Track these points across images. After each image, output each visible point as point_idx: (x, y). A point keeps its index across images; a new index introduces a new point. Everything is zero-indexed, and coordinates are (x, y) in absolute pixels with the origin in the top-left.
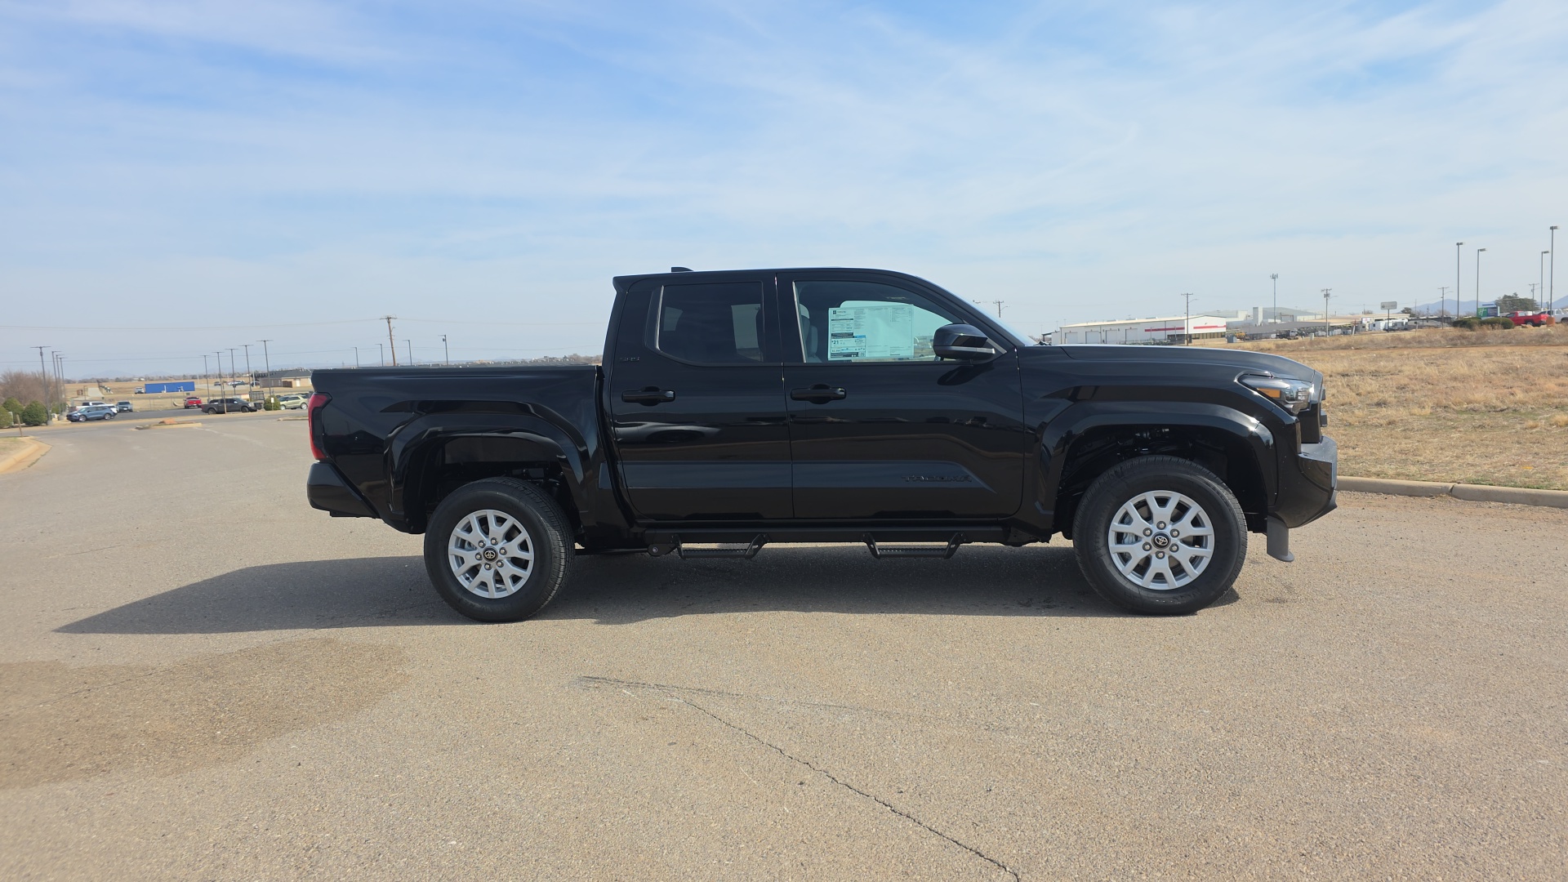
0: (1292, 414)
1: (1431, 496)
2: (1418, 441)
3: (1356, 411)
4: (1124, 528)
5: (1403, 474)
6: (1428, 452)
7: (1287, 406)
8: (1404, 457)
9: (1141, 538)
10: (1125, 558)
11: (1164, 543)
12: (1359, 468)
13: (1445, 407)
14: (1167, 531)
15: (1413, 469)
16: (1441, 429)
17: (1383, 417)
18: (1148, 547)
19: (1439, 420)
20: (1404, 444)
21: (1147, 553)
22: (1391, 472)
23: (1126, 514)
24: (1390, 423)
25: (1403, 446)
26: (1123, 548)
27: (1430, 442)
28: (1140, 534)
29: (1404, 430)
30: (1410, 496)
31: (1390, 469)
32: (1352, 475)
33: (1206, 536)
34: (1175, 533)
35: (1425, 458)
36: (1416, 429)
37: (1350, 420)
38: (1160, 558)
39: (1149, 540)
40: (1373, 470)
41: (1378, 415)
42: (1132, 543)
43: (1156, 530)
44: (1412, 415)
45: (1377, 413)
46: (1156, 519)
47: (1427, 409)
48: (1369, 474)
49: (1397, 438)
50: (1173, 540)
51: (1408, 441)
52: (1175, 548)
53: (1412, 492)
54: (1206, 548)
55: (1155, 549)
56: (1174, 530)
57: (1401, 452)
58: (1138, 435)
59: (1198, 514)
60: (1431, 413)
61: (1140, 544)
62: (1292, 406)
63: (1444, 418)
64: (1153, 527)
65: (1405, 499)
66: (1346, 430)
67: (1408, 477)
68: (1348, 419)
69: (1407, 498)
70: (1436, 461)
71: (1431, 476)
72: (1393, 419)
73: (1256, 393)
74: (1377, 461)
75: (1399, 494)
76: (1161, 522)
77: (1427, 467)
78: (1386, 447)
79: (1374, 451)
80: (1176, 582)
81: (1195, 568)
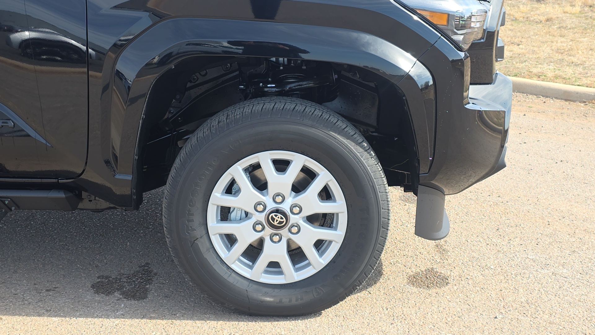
0: (461, 49)
1: (585, 102)
2: (572, 40)
3: (521, 6)
4: (229, 201)
5: (559, 77)
6: (580, 52)
7: (455, 37)
8: (560, 57)
9: (252, 214)
10: (231, 240)
11: (280, 223)
12: (522, 68)
13: (591, 6)
14: (285, 207)
15: (569, 71)
16: (589, 29)
17: (543, 14)
18: (259, 227)
19: (587, 19)
20: (561, 43)
21: (259, 235)
22: (550, 74)
23: (233, 182)
24: (548, 20)
25: (559, 44)
26: (228, 228)
27: (581, 42)
28: (251, 210)
29: (560, 28)
30: (566, 100)
31: (549, 70)
32: (516, 76)
33: (337, 214)
34: (296, 210)
35: (578, 59)
36: (569, 27)
37: (517, 15)
38: (275, 242)
39: (262, 217)
40: (535, 71)
41: (538, 12)
42: (241, 220)
43: (271, 205)
44: (565, 12)
45: (537, 9)
46: (272, 189)
47: (577, 8)
48: (530, 75)
49: (554, 36)
50: (293, 219)
51: (563, 39)
52: (295, 230)
53: (568, 97)
54: (336, 229)
55: (269, 231)
56: (296, 206)
57: (558, 51)
58: (274, 59)
59: (327, 184)
60: (580, 12)
61: (250, 222)
62: (461, 38)
63: (591, 17)
64: (268, 200)
65: (562, 103)
66: (512, 25)
67: (565, 80)
68: (514, 14)
69: (563, 103)
70: (587, 63)
71: (585, 81)
72: (550, 16)
73: (415, 18)
74: (538, 61)
75: (556, 98)
76: (278, 195)
77: (580, 69)
78: (546, 46)
79: (536, 49)
80: (295, 274)
81: (321, 255)
